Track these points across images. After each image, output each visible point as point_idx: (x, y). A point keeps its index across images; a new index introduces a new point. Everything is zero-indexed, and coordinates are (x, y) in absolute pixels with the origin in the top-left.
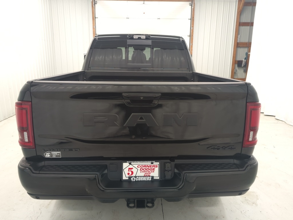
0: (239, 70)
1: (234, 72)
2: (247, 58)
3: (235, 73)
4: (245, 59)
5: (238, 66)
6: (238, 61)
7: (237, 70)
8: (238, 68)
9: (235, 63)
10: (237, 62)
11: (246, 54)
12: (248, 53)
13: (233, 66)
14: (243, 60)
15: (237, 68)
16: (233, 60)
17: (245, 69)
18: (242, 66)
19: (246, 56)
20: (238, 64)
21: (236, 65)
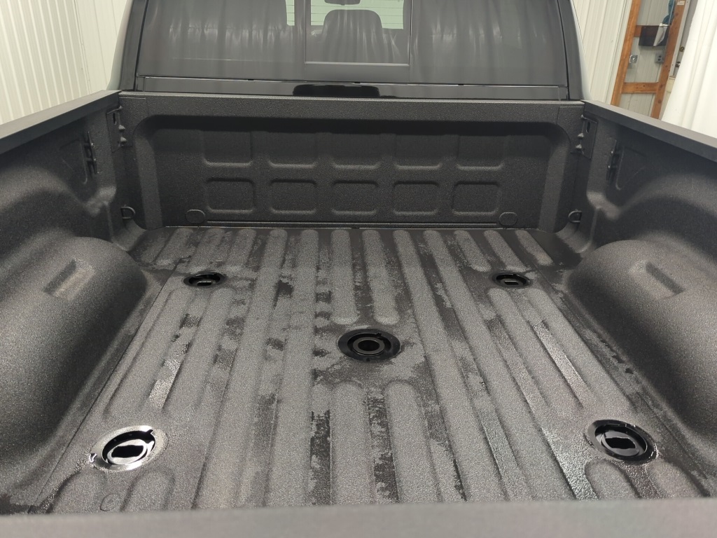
0: (641, 56)
1: (626, 64)
2: (672, 20)
3: (630, 66)
4: (666, 21)
5: (639, 45)
6: (643, 27)
7: (636, 57)
8: (641, 50)
9: (635, 35)
10: (640, 30)
11: (670, 6)
12: (675, 3)
13: (628, 42)
14: (661, 25)
15: (636, 50)
16: (629, 24)
17: (660, 52)
18: (655, 44)
19: (670, 10)
20: (641, 37)
21: (637, 40)
